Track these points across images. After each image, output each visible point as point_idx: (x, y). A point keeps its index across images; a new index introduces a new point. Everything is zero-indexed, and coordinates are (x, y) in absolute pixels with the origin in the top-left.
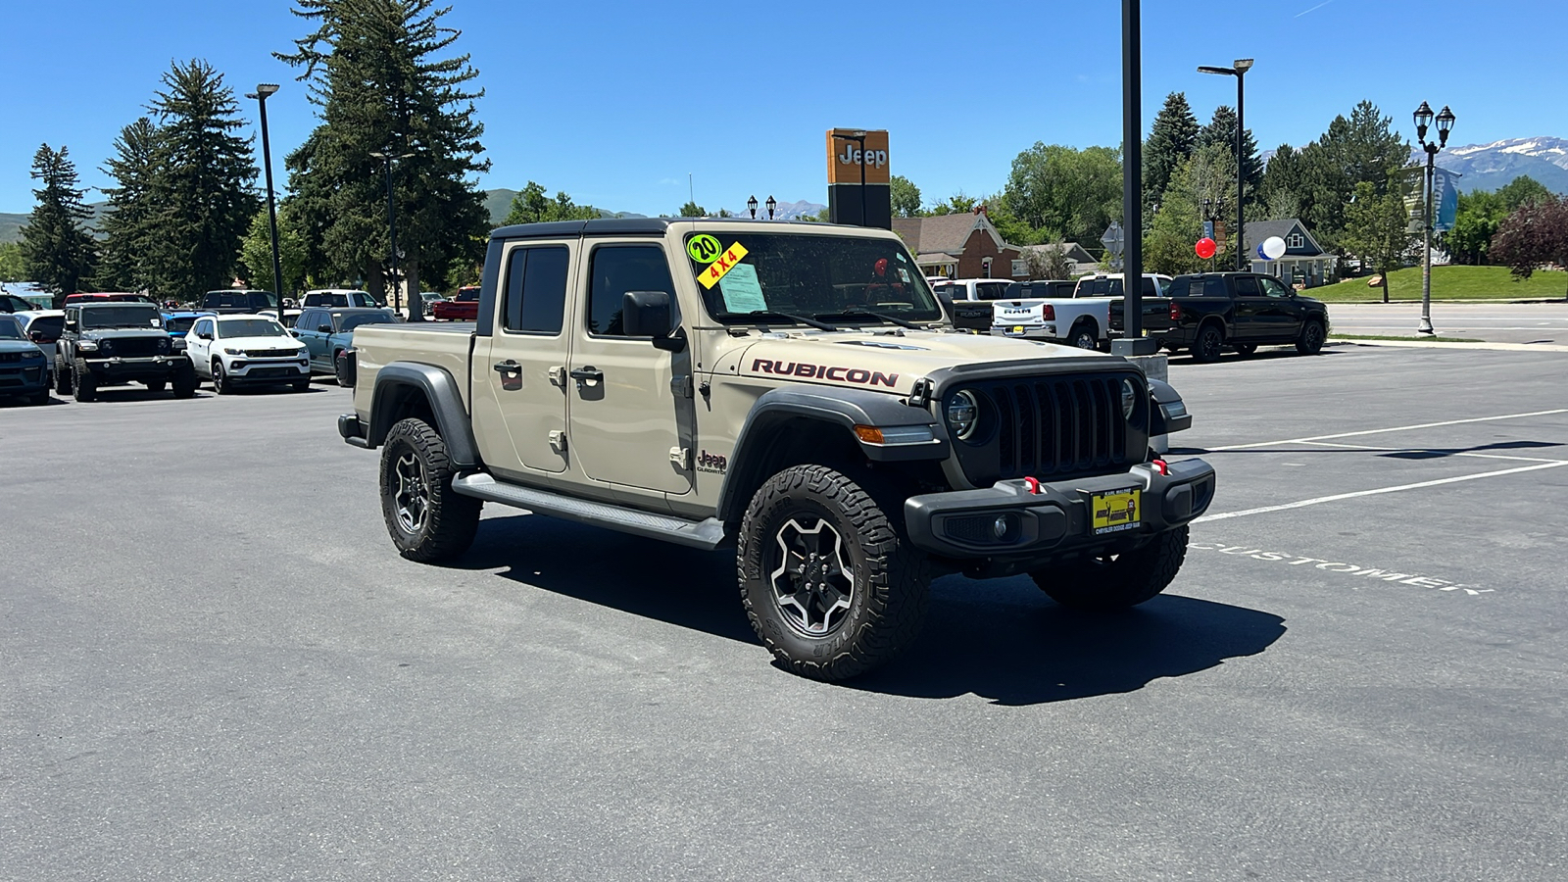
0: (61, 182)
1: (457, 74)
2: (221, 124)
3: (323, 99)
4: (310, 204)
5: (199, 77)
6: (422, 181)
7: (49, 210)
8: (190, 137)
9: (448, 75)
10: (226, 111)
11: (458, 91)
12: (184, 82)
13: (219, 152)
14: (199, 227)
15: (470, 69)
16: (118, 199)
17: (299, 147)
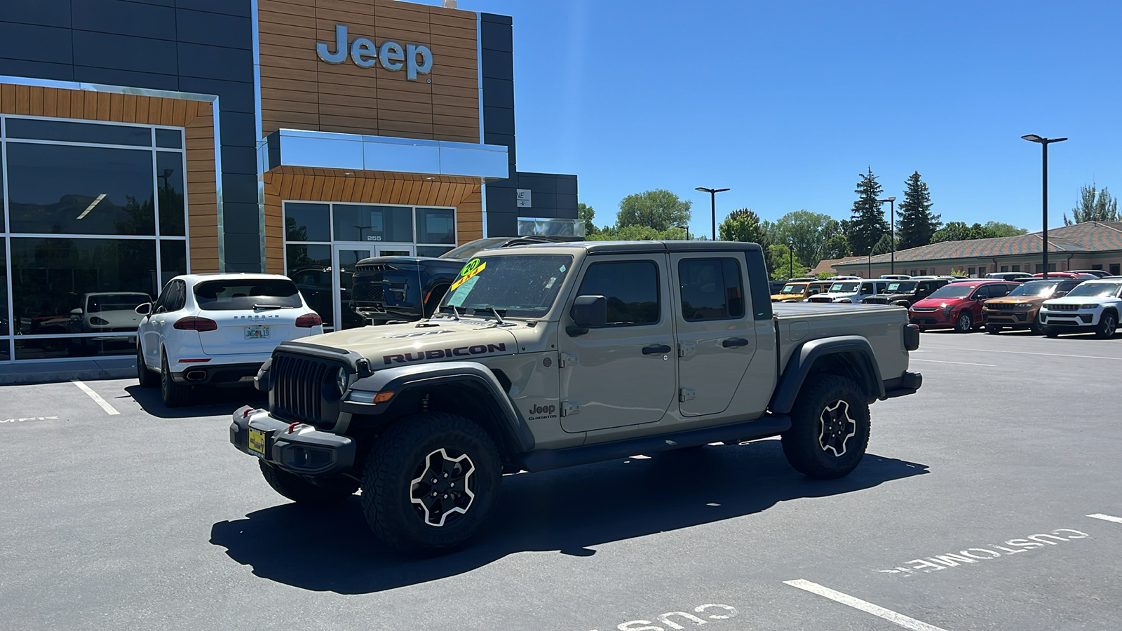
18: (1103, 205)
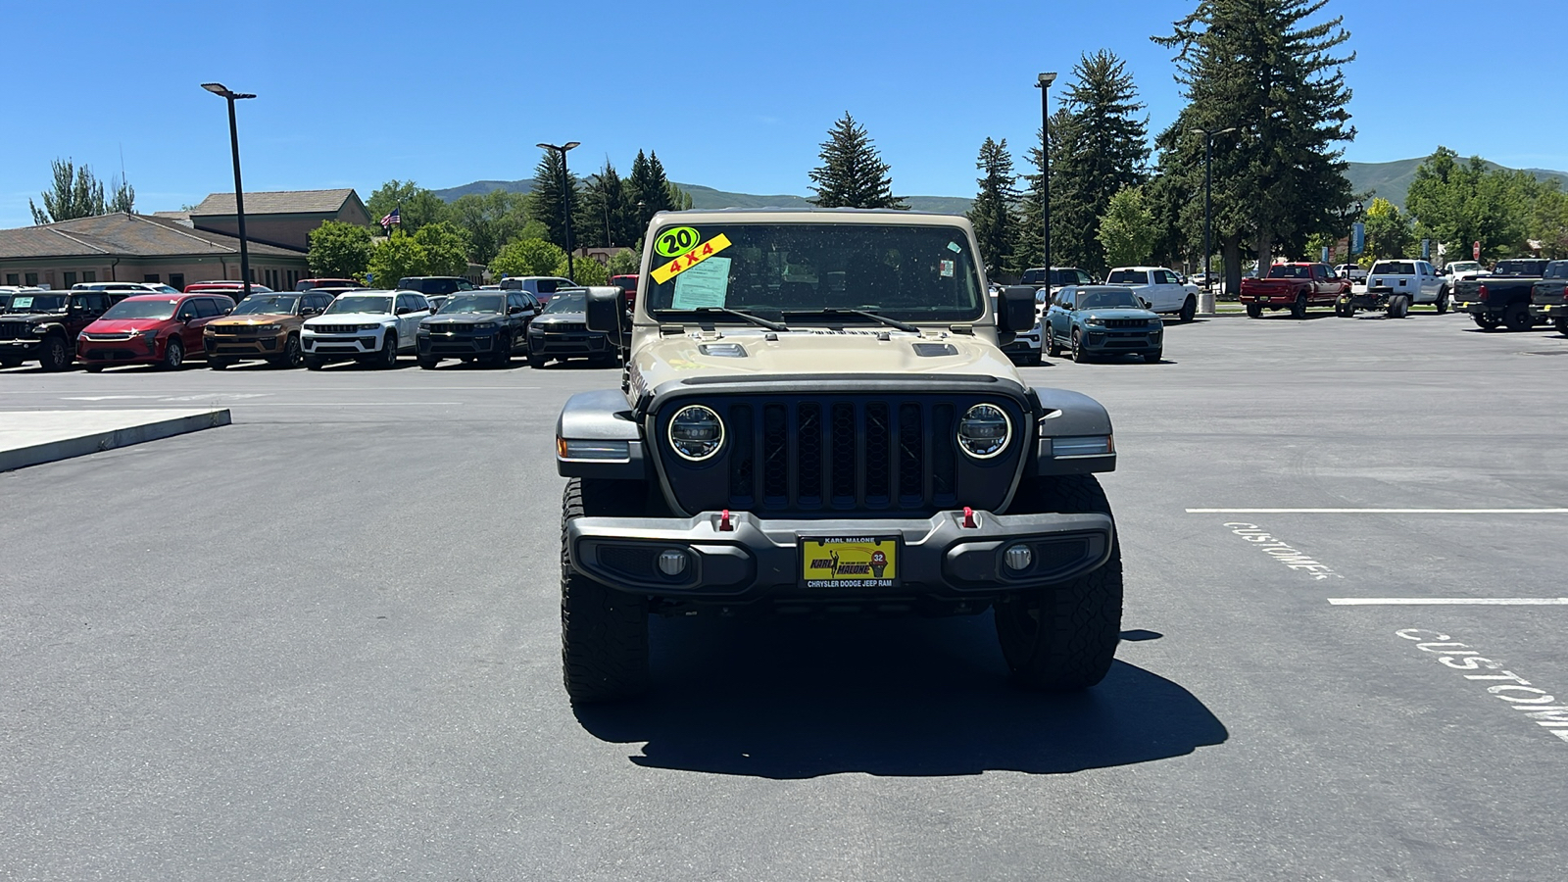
0: (999, 171)
1: (1327, 38)
2: (1119, 109)
3: (1188, 78)
4: (1173, 182)
5: (1104, 67)
6: (1277, 152)
7: (988, 196)
8: (1093, 123)
9: (1317, 41)
10: (1125, 96)
11: (1327, 58)
12: (1091, 72)
13: (1116, 135)
14: (1092, 207)
15: (1343, 32)
16: (1037, 184)
17: (1169, 126)
18: (85, 191)
